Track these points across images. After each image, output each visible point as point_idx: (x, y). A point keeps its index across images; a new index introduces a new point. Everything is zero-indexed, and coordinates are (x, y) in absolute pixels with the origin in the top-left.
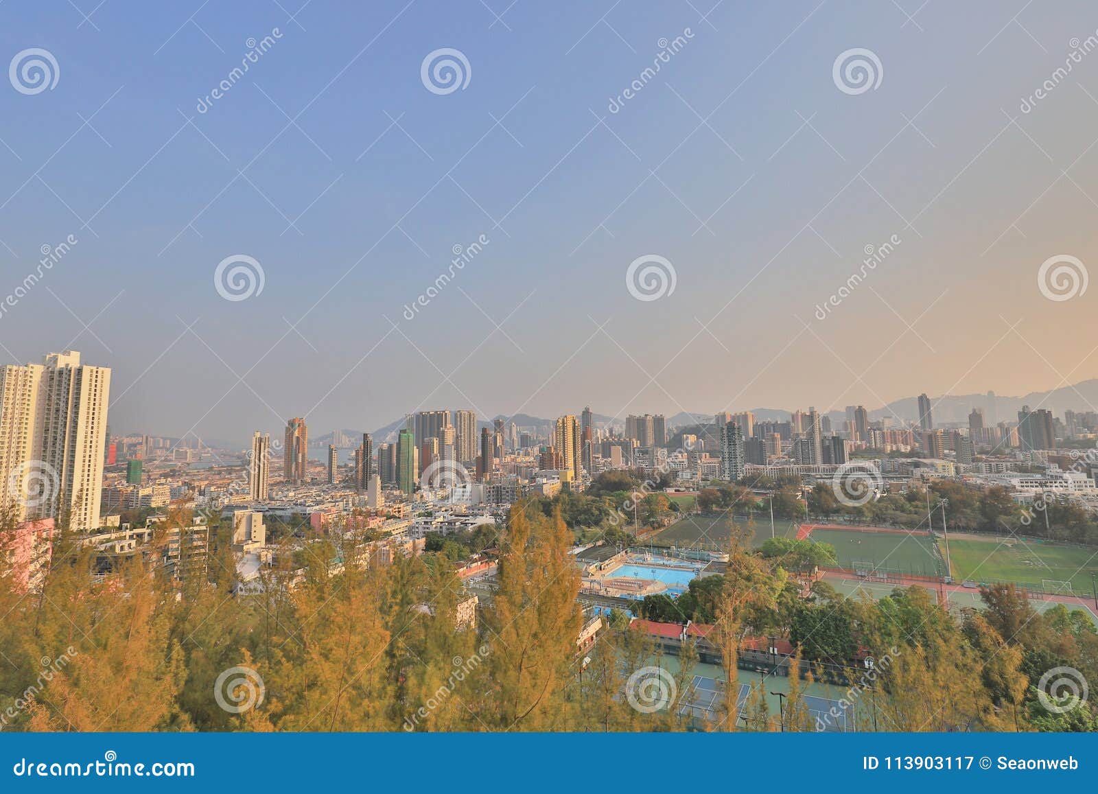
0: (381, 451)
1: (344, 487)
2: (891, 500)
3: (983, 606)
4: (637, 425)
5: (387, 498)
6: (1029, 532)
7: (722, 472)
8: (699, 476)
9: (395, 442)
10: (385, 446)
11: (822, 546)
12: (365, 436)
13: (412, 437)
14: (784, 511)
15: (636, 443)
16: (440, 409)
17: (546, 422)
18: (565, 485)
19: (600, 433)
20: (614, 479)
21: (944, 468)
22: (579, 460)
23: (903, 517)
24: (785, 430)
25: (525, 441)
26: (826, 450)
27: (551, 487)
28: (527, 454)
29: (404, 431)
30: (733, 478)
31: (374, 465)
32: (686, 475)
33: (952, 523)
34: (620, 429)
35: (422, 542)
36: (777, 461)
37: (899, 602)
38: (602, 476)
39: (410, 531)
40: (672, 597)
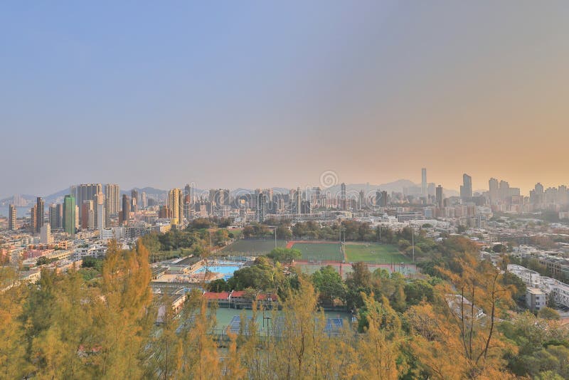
0: (51, 209)
1: (23, 232)
2: (326, 229)
3: (352, 271)
4: (215, 194)
5: (56, 237)
6: (374, 240)
7: (256, 218)
8: (245, 219)
9: (61, 203)
10: (54, 205)
11: (297, 250)
12: (39, 199)
13: (74, 200)
14: (281, 235)
15: (214, 204)
16: (94, 183)
17: (165, 192)
18: (173, 226)
19: (194, 198)
20: (200, 222)
21: (348, 215)
22: (182, 213)
23: (331, 236)
24: (286, 197)
25: (151, 202)
26: (303, 207)
27: (164, 228)
28: (152, 210)
29: (69, 196)
30: (261, 220)
31: (46, 217)
32: (239, 220)
33: (348, 238)
34: (206, 196)
35: (80, 262)
36: (282, 212)
37: (322, 272)
38: (194, 221)
39: (72, 257)
40: (225, 280)
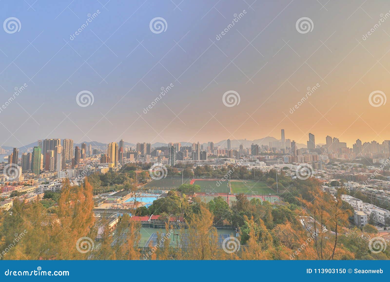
0: (23, 156)
2: (218, 170)
3: (236, 200)
4: (141, 147)
5: (25, 176)
6: (250, 178)
7: (169, 163)
9: (31, 152)
10: (26, 154)
11: (197, 185)
12: (15, 149)
13: (40, 150)
14: (186, 175)
15: (140, 153)
16: (55, 138)
17: (105, 145)
18: (111, 169)
19: (126, 149)
22: (117, 159)
23: (220, 176)
24: (190, 149)
25: (95, 152)
26: (201, 155)
27: (104, 170)
28: (96, 157)
29: (37, 147)
30: (172, 164)
31: (19, 162)
34: (134, 148)
35: (42, 195)
36: (187, 159)
37: (215, 201)
38: (126, 165)
40: (147, 207)
